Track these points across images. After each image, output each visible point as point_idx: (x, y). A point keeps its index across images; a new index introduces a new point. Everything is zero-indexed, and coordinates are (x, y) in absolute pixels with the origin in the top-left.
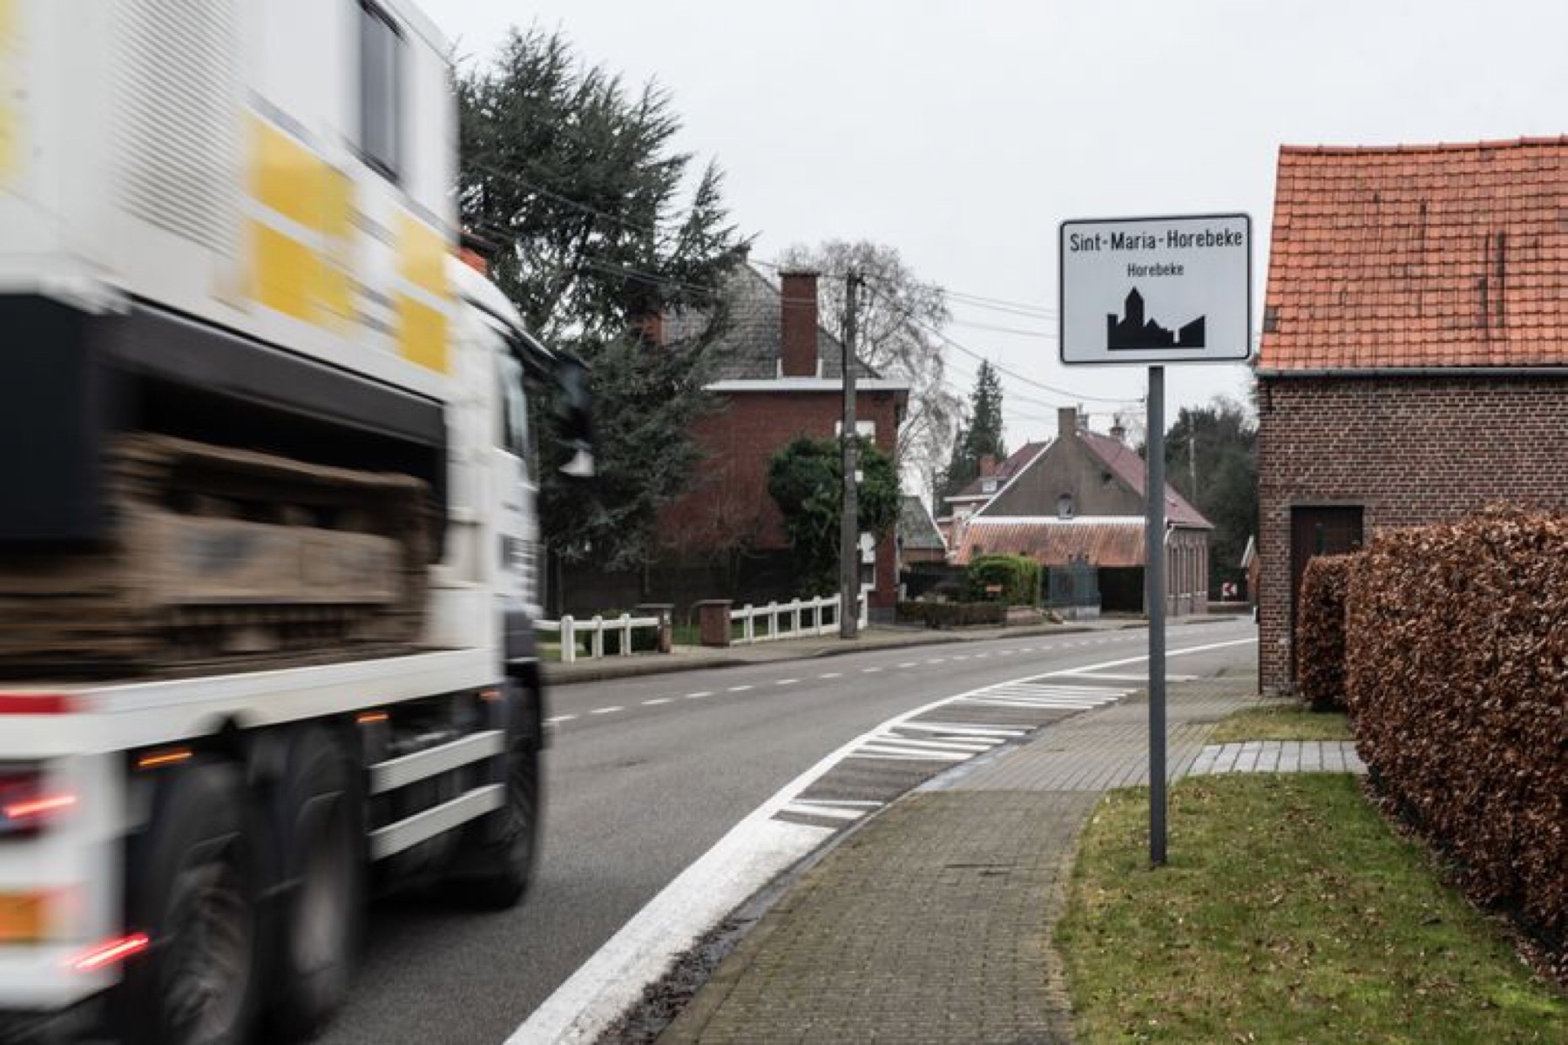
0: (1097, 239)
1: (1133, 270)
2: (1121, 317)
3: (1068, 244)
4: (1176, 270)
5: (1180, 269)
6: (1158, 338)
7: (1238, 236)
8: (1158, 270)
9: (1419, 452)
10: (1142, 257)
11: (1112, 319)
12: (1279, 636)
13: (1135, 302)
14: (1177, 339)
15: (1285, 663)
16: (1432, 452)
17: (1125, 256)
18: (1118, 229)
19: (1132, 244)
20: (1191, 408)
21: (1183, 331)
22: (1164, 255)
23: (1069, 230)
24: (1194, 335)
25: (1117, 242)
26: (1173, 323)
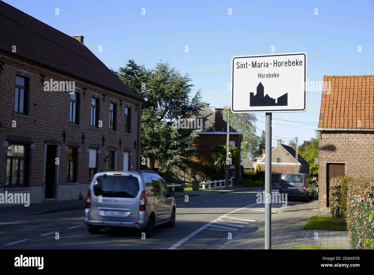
0: (247, 64)
1: (260, 76)
2: (255, 94)
3: (236, 66)
4: (276, 75)
5: (278, 75)
6: (269, 101)
7: (301, 62)
8: (269, 76)
9: (359, 150)
10: (263, 70)
11: (252, 94)
12: (323, 195)
13: (260, 88)
14: (276, 102)
15: (325, 202)
16: (363, 150)
17: (257, 70)
18: (254, 60)
19: (260, 66)
20: (306, 140)
21: (278, 99)
22: (272, 70)
23: (236, 61)
24: (283, 100)
25: (254, 65)
26: (275, 96)
